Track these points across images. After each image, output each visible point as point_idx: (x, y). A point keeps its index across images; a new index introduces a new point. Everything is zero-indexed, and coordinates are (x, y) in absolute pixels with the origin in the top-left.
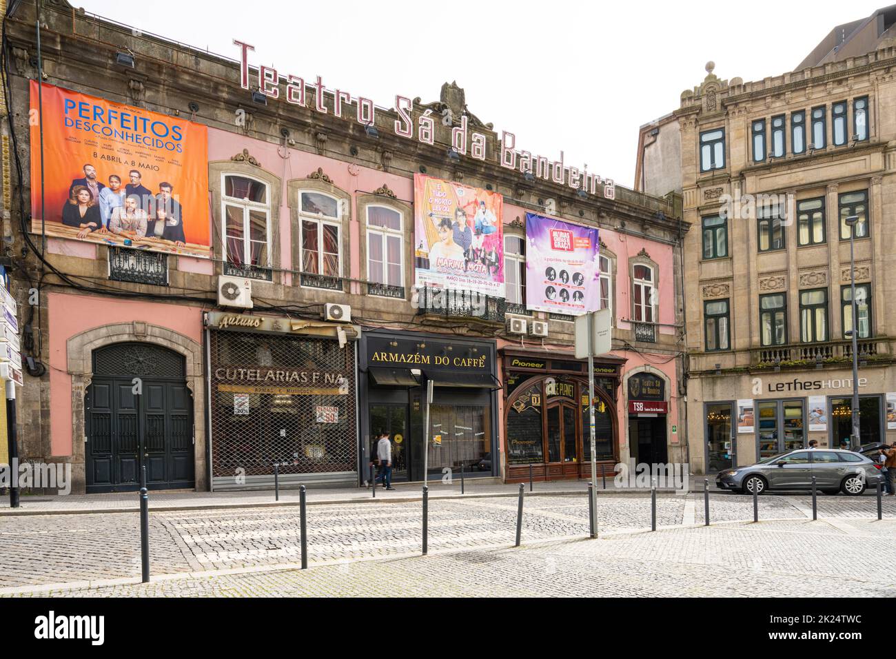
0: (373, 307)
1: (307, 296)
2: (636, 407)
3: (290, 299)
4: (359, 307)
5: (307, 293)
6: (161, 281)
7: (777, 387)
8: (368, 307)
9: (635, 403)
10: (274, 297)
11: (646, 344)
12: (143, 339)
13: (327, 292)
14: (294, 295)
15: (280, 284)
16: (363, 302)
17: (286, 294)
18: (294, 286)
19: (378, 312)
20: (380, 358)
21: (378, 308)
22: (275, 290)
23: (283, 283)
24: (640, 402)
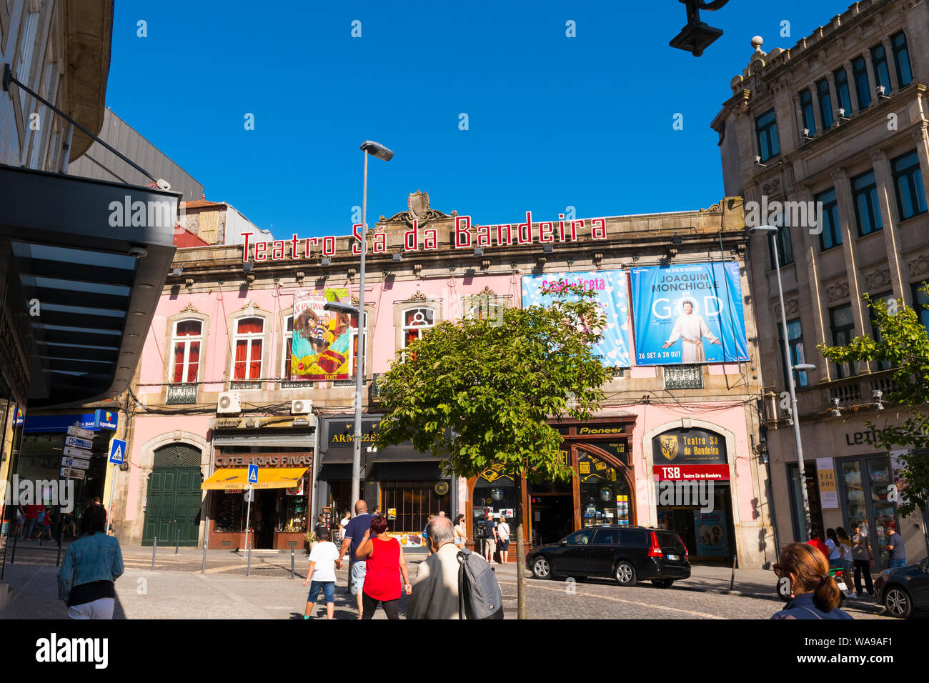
0: (336, 396)
1: (284, 396)
2: (668, 473)
3: (272, 400)
4: (324, 398)
5: (284, 393)
6: (192, 400)
7: (856, 439)
8: (332, 397)
9: (665, 469)
10: (261, 401)
11: (683, 392)
12: (180, 441)
13: (299, 391)
14: (275, 397)
15: (266, 390)
16: (328, 394)
17: (269, 396)
18: (276, 389)
19: (339, 400)
20: (339, 440)
21: (340, 396)
22: (262, 395)
23: (268, 388)
24: (673, 467)
